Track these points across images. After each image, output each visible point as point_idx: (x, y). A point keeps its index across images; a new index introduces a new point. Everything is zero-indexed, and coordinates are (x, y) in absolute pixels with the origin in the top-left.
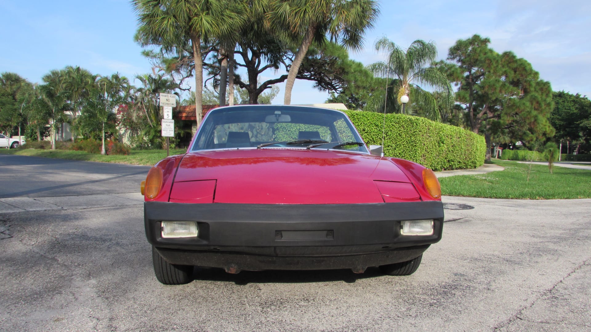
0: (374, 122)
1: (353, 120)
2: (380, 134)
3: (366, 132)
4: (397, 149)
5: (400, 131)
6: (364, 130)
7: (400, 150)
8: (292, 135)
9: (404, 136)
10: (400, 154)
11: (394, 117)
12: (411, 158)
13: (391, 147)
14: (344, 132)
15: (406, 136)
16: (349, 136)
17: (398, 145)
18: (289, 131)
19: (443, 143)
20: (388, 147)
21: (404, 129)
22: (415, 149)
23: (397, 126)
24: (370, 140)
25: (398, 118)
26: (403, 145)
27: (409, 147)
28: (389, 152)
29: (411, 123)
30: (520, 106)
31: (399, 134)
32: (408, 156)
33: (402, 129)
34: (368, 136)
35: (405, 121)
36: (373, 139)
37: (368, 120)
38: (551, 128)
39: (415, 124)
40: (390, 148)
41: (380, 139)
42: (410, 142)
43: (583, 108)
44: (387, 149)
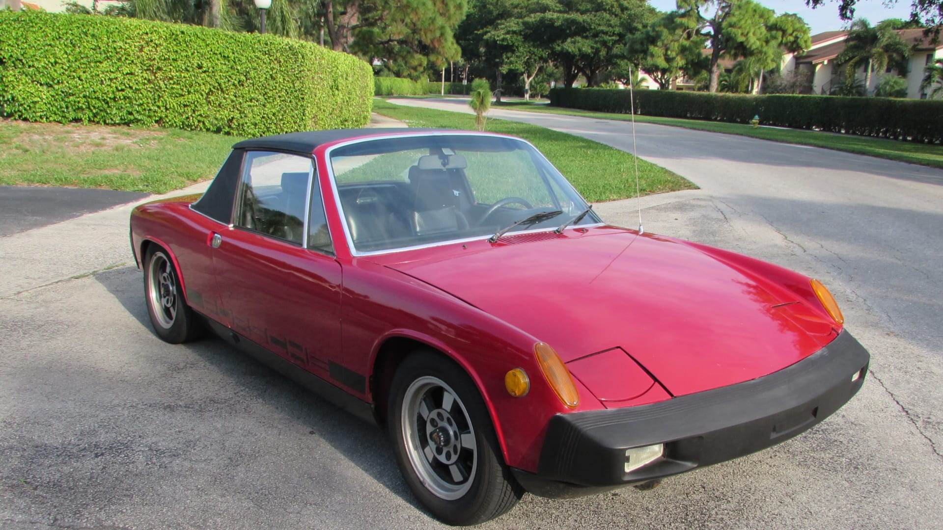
0: (221, 50)
1: (176, 45)
2: (234, 77)
3: (205, 72)
4: (268, 106)
5: (272, 69)
6: (200, 67)
7: (274, 107)
8: (38, 76)
9: (281, 80)
10: (274, 114)
11: (259, 41)
12: (295, 123)
13: (257, 101)
14: (159, 69)
15: (284, 79)
16: (171, 79)
17: (269, 97)
18: (30, 67)
19: (337, 89)
20: (251, 101)
21: (280, 66)
22: (302, 106)
23: (266, 58)
24: (214, 87)
25: (267, 44)
26: (280, 97)
27: (290, 102)
28: (252, 111)
29: (294, 55)
30: (418, 7)
31: (271, 76)
32: (289, 119)
33: (277, 66)
34: (208, 79)
35: (282, 51)
36: (220, 85)
37: (208, 45)
38: (456, 46)
39: (300, 56)
40: (254, 103)
41: (234, 85)
42: (292, 92)
43: (484, 6)
44: (249, 106)
